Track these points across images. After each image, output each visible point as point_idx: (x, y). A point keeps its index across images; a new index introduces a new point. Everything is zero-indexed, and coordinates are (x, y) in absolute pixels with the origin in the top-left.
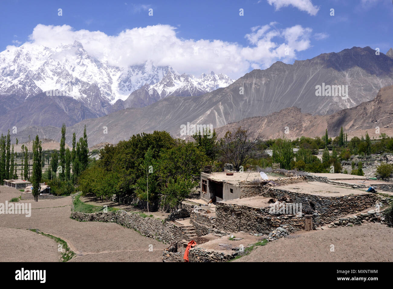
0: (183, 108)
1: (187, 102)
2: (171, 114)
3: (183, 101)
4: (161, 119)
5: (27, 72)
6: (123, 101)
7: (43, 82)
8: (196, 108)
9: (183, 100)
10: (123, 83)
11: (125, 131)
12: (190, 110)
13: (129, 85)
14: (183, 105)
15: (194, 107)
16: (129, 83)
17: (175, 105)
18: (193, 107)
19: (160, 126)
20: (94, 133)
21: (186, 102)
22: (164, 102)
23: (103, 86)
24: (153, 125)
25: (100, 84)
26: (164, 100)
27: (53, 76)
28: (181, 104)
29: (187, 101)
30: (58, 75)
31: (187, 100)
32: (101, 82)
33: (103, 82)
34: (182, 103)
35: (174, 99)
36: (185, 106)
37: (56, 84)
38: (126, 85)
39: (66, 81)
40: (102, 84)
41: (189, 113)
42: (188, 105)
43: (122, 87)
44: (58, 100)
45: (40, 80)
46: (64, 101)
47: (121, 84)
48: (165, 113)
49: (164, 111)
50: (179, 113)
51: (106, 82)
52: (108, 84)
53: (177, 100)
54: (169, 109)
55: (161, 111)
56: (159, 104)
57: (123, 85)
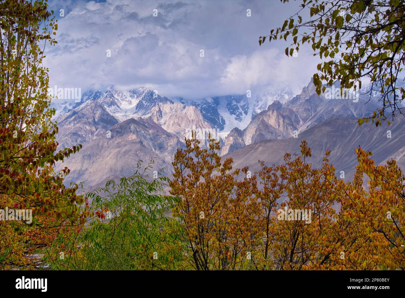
1: (366, 126)
2: (339, 147)
3: (356, 125)
4: (322, 156)
5: (94, 95)
7: (118, 108)
10: (235, 103)
12: (374, 139)
13: (245, 105)
14: (358, 130)
15: (380, 133)
16: (244, 102)
17: (344, 131)
21: (362, 126)
22: (323, 128)
25: (200, 106)
26: (323, 124)
27: (130, 99)
28: (354, 130)
30: (138, 97)
32: (202, 103)
34: (355, 128)
35: (341, 121)
36: (363, 133)
37: (136, 109)
38: (240, 106)
39: (152, 105)
40: (203, 106)
41: (373, 143)
42: (368, 132)
43: (234, 110)
44: (142, 133)
45: (112, 106)
46: (151, 134)
47: (232, 105)
48: (328, 146)
49: (327, 144)
50: (353, 145)
51: (209, 103)
52: (213, 106)
53: (346, 123)
54: (335, 139)
55: (321, 144)
56: (316, 131)
57: (235, 105)
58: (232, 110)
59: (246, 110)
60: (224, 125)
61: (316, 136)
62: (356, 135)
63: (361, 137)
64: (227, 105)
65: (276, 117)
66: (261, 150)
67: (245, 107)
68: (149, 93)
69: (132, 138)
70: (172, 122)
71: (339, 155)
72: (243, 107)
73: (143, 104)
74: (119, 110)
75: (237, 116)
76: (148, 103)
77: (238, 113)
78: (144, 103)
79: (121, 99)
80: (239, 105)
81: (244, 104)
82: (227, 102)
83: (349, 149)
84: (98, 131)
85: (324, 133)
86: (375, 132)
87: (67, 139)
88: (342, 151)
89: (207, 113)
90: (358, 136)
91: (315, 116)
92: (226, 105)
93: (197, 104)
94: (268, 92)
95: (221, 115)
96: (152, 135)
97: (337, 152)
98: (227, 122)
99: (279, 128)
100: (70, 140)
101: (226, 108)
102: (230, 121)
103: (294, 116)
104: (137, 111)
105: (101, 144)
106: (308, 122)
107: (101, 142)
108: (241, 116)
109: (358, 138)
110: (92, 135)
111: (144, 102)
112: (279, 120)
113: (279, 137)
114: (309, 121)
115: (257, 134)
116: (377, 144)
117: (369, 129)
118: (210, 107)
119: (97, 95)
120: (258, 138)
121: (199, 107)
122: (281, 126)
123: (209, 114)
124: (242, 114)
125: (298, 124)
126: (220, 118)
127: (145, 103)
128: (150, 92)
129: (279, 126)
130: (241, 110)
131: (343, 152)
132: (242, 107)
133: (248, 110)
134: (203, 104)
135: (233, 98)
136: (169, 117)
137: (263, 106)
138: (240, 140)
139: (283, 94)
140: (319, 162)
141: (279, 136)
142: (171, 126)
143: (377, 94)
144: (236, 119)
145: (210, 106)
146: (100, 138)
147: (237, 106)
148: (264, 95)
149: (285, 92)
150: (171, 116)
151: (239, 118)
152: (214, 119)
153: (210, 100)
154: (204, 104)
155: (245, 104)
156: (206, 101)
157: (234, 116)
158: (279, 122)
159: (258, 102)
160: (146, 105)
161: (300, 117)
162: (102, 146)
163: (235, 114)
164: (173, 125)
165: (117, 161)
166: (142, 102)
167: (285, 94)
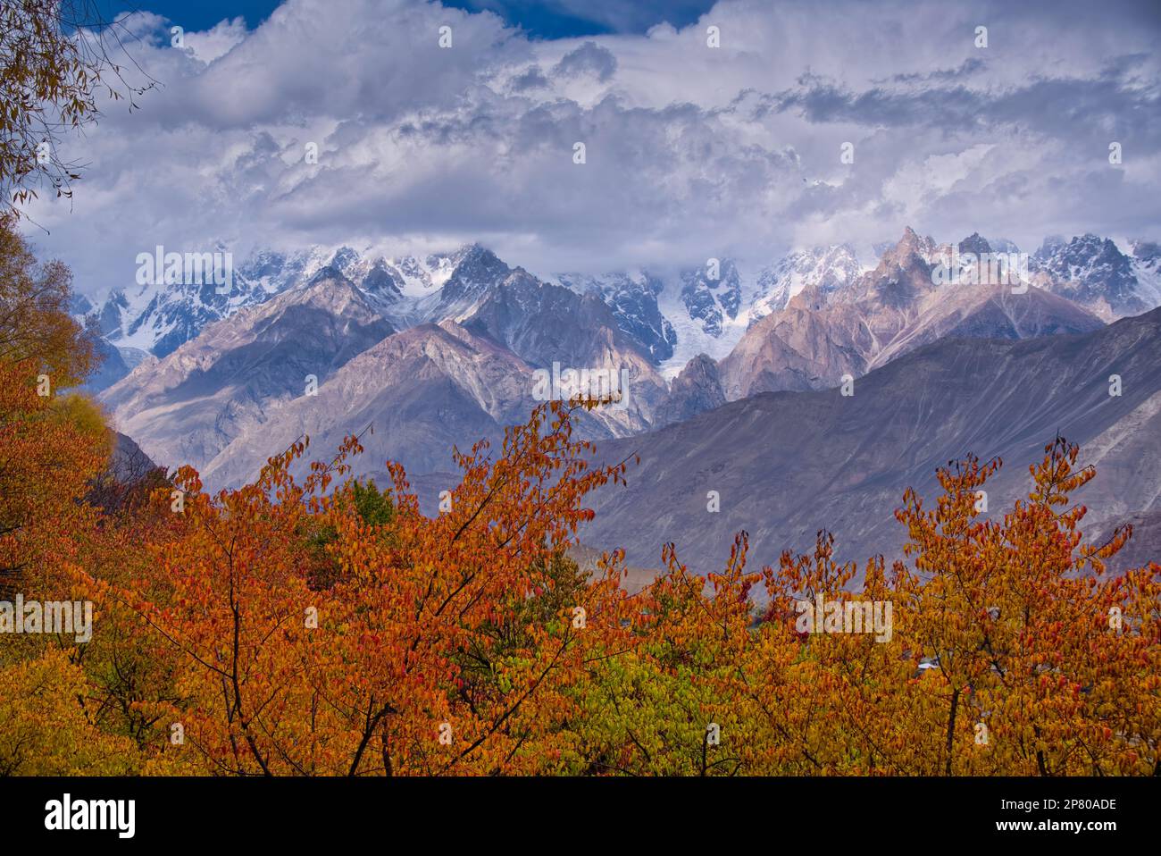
0: (1013, 390)
1: (1031, 363)
2: (960, 416)
3: (1008, 359)
4: (914, 438)
6: (715, 361)
7: (394, 294)
8: (1077, 388)
9: (1009, 352)
10: (705, 288)
11: (758, 491)
12: (1050, 397)
13: (729, 295)
14: (1011, 373)
15: (1066, 383)
16: (728, 285)
17: (975, 375)
18: (1058, 383)
19: (915, 469)
20: (624, 500)
21: (1023, 361)
22: (921, 366)
23: (623, 302)
24: (882, 465)
25: (612, 293)
26: (921, 355)
27: (427, 270)
28: (999, 373)
29: (1030, 357)
31: (1029, 352)
32: (616, 285)
33: (625, 283)
34: (1005, 366)
35: (967, 349)
36: (1024, 381)
37: (443, 297)
38: (718, 295)
39: (483, 287)
40: (618, 292)
41: (1045, 410)
42: (1036, 377)
43: (701, 305)
44: (456, 362)
45: (381, 287)
46: (479, 366)
47: (697, 291)
48: (931, 411)
49: (928, 405)
50: (996, 411)
51: (636, 286)
52: (645, 293)
53: (980, 353)
54: (949, 394)
55: (912, 406)
56: (901, 372)
57: (704, 293)
58: (695, 307)
59: (733, 306)
60: (674, 346)
61: (902, 385)
62: (1006, 386)
63: (1017, 390)
64: (684, 292)
65: (810, 328)
66: (759, 418)
67: (731, 299)
68: (477, 256)
69: (428, 374)
70: (535, 335)
71: (957, 439)
72: (725, 299)
73: (460, 284)
74: (398, 299)
75: (709, 322)
76: (474, 282)
77: (710, 314)
78: (464, 282)
79: (403, 271)
80: (714, 292)
81: (727, 290)
82: (683, 285)
83: (984, 421)
84: (340, 353)
85: (922, 377)
86: (1053, 379)
87: (259, 372)
88: (968, 426)
89: (631, 313)
90: (1010, 388)
91: (910, 329)
92: (679, 293)
93: (603, 287)
94: (794, 260)
95: (667, 318)
96: (482, 367)
97: (954, 429)
98: (681, 338)
99: (815, 358)
100: (268, 376)
101: (679, 300)
102: (689, 334)
103: (856, 327)
104: (444, 302)
105: (347, 388)
106: (893, 344)
107: (349, 382)
108: (719, 324)
109: (1010, 393)
110: (326, 364)
111: (463, 280)
112: (815, 338)
113: (814, 382)
114: (896, 341)
115: (756, 373)
116: (1057, 412)
117: (1039, 370)
118: (637, 295)
119: (343, 258)
120: (760, 383)
121: (609, 295)
122: (821, 353)
123: (634, 316)
124: (721, 318)
125: (867, 349)
126: (664, 327)
127: (468, 281)
128: (481, 255)
129: (815, 353)
130: (718, 306)
131: (969, 429)
132: (722, 297)
133: (737, 307)
134: (619, 289)
135: (698, 273)
136: (527, 321)
137: (778, 298)
138: (713, 388)
139: (830, 267)
140: (906, 453)
141: (816, 379)
142: (533, 343)
143: (1081, 274)
144: (706, 330)
145: (639, 294)
146: (346, 373)
147: (710, 295)
148: (782, 269)
149: (836, 261)
150: (531, 319)
151: (713, 329)
152: (648, 328)
153: (638, 279)
154: (623, 289)
155: (731, 291)
156: (628, 280)
157: (701, 322)
158: (815, 344)
159: (765, 286)
160: (469, 288)
161: (873, 331)
162: (349, 393)
163: (702, 316)
164: (537, 344)
165: (389, 434)
166: (457, 280)
167: (838, 266)
